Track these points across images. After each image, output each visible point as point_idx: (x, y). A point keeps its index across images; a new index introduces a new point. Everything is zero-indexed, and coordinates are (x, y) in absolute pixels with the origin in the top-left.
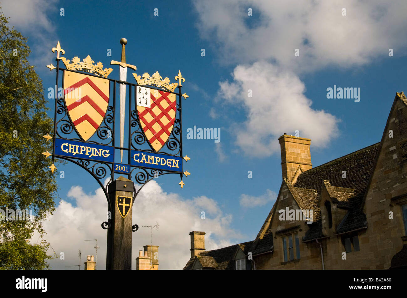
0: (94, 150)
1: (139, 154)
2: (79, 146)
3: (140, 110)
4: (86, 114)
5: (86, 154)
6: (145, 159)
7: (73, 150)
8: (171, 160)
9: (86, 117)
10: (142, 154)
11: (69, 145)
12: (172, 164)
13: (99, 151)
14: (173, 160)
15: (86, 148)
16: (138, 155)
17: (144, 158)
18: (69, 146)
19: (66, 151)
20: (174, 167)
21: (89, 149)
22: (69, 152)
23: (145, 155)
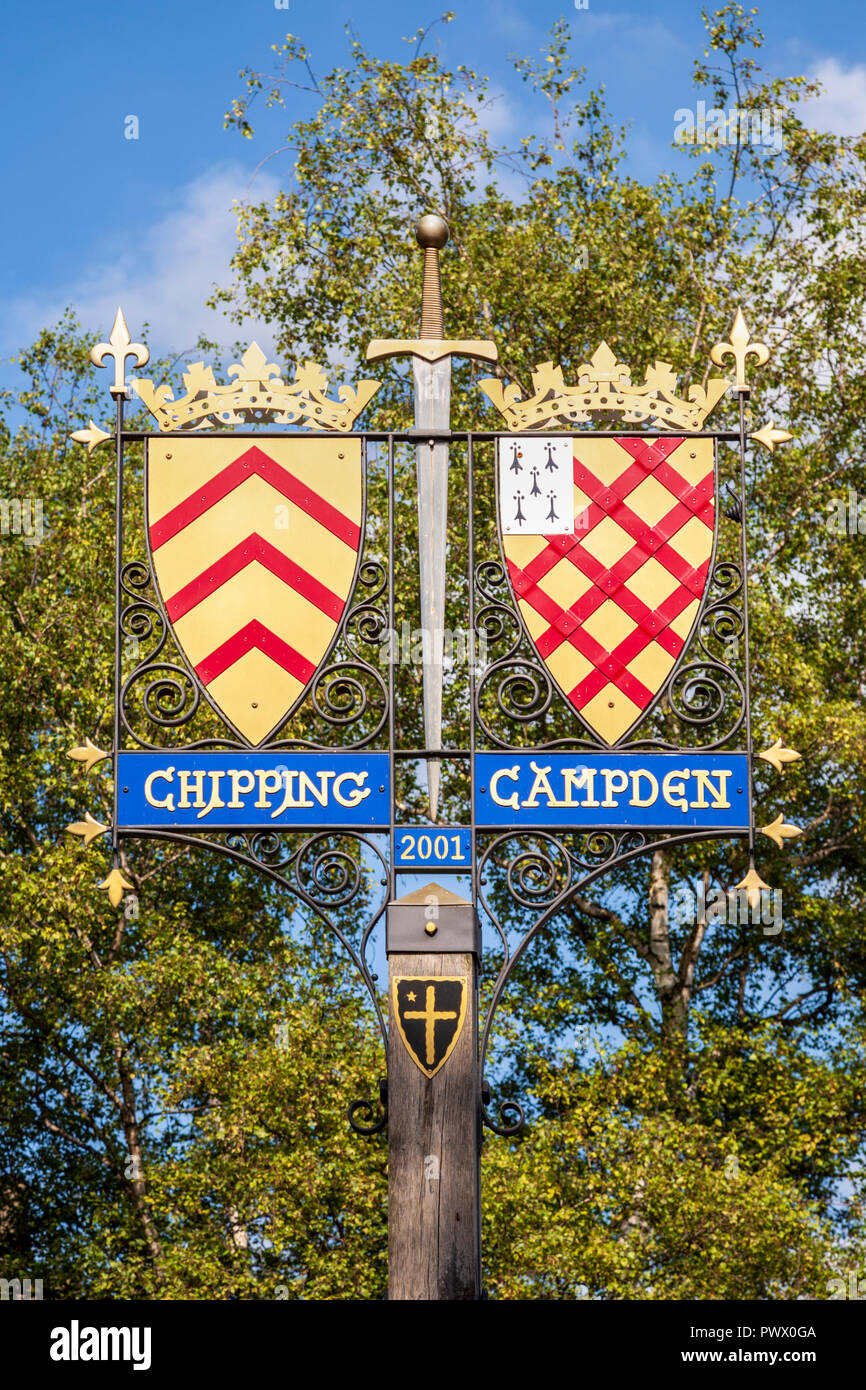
0: (296, 780)
1: (517, 768)
2: (222, 774)
3: (520, 552)
4: (255, 621)
5: (257, 805)
6: (547, 789)
7: (200, 796)
8: (685, 774)
9: (255, 636)
10: (533, 765)
11: (180, 774)
12: (691, 795)
13: (317, 782)
14: (694, 773)
15: (257, 778)
16: (513, 773)
17: (541, 785)
18: (177, 779)
19: (168, 803)
20: (706, 805)
21: (271, 781)
22: (180, 805)
23: (548, 769)
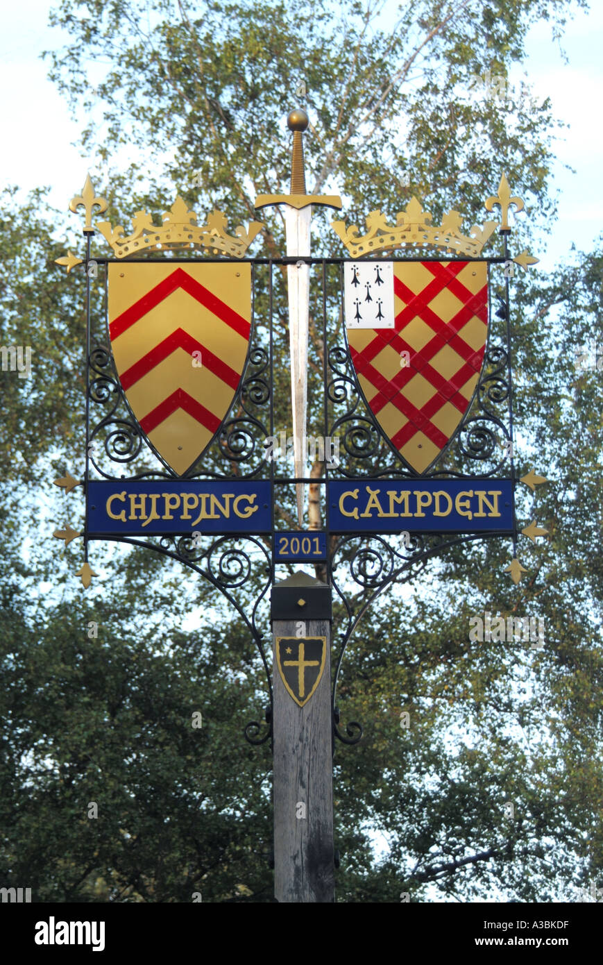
0: (208, 500)
1: (357, 491)
2: (158, 496)
4: (180, 390)
5: (182, 517)
6: (378, 505)
7: (143, 512)
8: (470, 494)
9: (179, 400)
10: (368, 489)
11: (130, 496)
12: (474, 508)
13: (222, 501)
14: (476, 493)
15: (182, 499)
16: (354, 494)
17: (374, 502)
18: (128, 500)
19: (122, 516)
20: (484, 515)
21: (191, 501)
23: (378, 491)
